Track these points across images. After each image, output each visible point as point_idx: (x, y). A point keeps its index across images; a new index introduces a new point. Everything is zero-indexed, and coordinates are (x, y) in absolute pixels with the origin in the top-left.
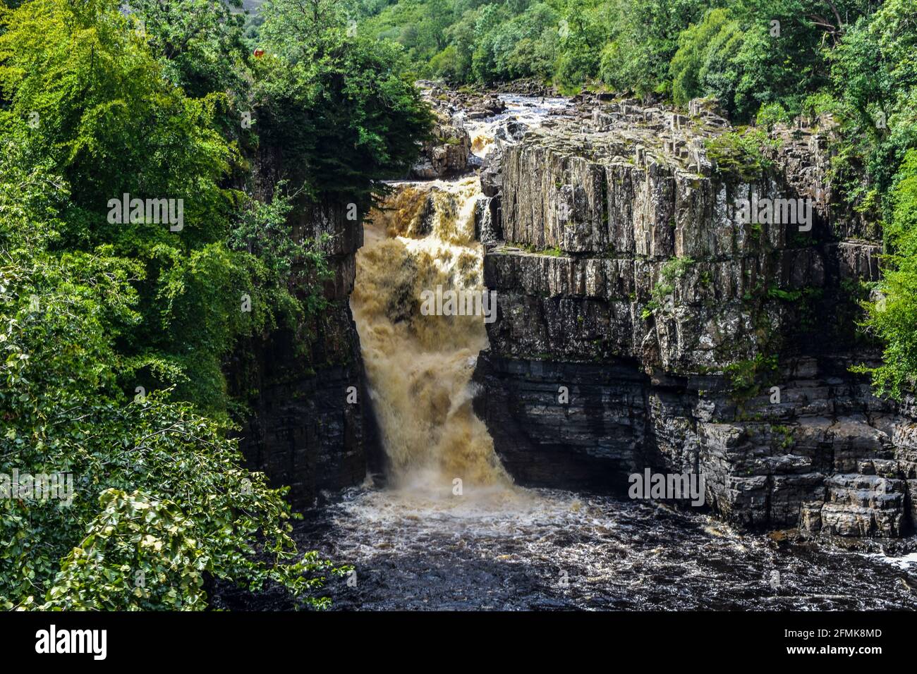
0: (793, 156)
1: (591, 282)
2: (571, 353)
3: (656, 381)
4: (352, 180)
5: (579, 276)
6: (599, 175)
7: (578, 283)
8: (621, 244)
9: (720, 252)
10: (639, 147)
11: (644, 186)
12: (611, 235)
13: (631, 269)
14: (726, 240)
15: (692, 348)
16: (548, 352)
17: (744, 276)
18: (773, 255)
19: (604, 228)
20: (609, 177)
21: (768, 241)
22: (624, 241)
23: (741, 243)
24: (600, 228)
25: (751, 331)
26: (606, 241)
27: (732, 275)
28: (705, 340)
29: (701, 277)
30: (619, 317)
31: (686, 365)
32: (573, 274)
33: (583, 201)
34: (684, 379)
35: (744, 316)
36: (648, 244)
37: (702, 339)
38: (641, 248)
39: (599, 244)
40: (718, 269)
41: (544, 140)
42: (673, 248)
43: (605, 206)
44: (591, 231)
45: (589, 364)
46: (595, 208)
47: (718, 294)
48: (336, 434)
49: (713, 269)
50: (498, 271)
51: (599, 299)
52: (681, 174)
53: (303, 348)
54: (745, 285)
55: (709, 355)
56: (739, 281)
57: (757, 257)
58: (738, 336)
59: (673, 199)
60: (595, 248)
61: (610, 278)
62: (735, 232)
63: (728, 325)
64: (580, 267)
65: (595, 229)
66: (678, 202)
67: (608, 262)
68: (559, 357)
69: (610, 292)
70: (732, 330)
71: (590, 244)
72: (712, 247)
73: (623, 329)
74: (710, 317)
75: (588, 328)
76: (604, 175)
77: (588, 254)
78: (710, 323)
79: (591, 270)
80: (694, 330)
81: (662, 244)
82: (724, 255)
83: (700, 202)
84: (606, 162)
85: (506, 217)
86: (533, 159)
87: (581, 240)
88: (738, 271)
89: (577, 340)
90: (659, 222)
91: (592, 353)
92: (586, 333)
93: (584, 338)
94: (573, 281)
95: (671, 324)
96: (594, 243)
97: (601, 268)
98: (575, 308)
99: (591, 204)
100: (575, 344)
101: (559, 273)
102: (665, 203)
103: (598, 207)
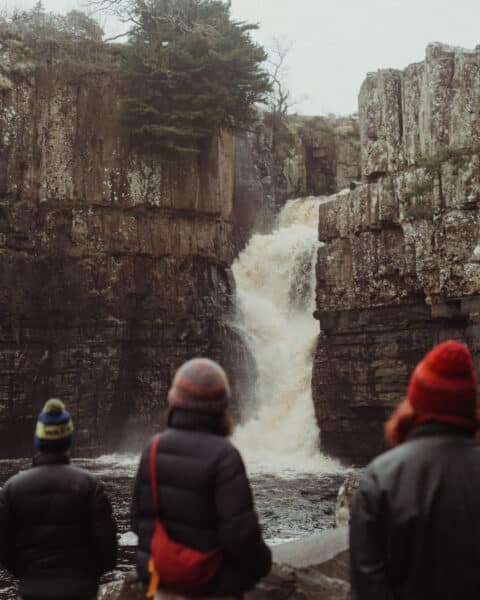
3: (436, 312)
7: (373, 210)
8: (410, 156)
12: (405, 148)
16: (356, 299)
22: (412, 151)
24: (394, 144)
26: (401, 158)
30: (406, 241)
31: (458, 284)
32: (370, 201)
33: (378, 115)
34: (457, 303)
36: (427, 145)
37: (476, 250)
39: (394, 162)
43: (401, 116)
44: (386, 149)
45: (389, 306)
46: (388, 119)
60: (390, 167)
61: (400, 198)
64: (376, 192)
65: (388, 144)
69: (402, 216)
71: (385, 164)
73: (410, 256)
75: (385, 263)
87: (376, 159)
89: (377, 279)
91: (392, 293)
92: (383, 269)
93: (381, 275)
94: (369, 210)
95: (441, 234)
96: (389, 162)
97: (392, 187)
98: (375, 242)
99: (384, 116)
100: (375, 284)
101: (359, 203)
102: (441, 89)
103: (392, 118)
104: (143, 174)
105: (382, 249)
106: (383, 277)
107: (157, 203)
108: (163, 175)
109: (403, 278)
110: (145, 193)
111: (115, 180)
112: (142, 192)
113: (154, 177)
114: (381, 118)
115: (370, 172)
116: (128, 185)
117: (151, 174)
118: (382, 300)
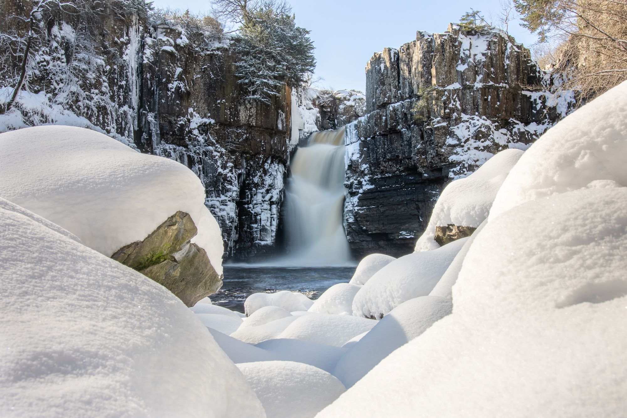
3: (425, 175)
6: (396, 55)
7: (383, 124)
8: (406, 93)
9: (465, 83)
12: (401, 90)
13: (411, 105)
14: (469, 75)
16: (371, 174)
17: (484, 100)
19: (398, 88)
20: (400, 54)
22: (407, 90)
24: (395, 87)
26: (399, 95)
27: (474, 99)
30: (405, 139)
31: (440, 159)
32: (381, 119)
34: (440, 169)
36: (418, 85)
38: (415, 90)
39: (395, 97)
40: (464, 95)
42: (431, 82)
43: (399, 73)
44: (390, 90)
45: (393, 176)
46: (392, 74)
51: (395, 131)
56: (480, 102)
57: (496, 89)
59: (432, 51)
60: (393, 100)
61: (400, 116)
64: (385, 114)
65: (392, 87)
66: (434, 51)
67: (399, 106)
69: (401, 126)
73: (408, 147)
75: (390, 152)
76: (398, 53)
80: (444, 134)
81: (426, 82)
82: (469, 85)
87: (384, 95)
89: (385, 162)
90: (423, 67)
91: (395, 169)
92: (388, 156)
93: (388, 159)
94: (381, 124)
95: (430, 132)
96: (392, 97)
97: (395, 110)
98: (383, 142)
99: (389, 72)
100: (384, 164)
101: (374, 121)
102: (426, 54)
103: (394, 74)
104: (246, 107)
105: (388, 145)
106: (389, 160)
107: (254, 124)
108: (257, 109)
109: (401, 160)
110: (247, 118)
111: (231, 110)
112: (246, 117)
113: (252, 110)
114: (387, 73)
115: (381, 103)
116: (238, 114)
117: (251, 108)
118: (388, 172)
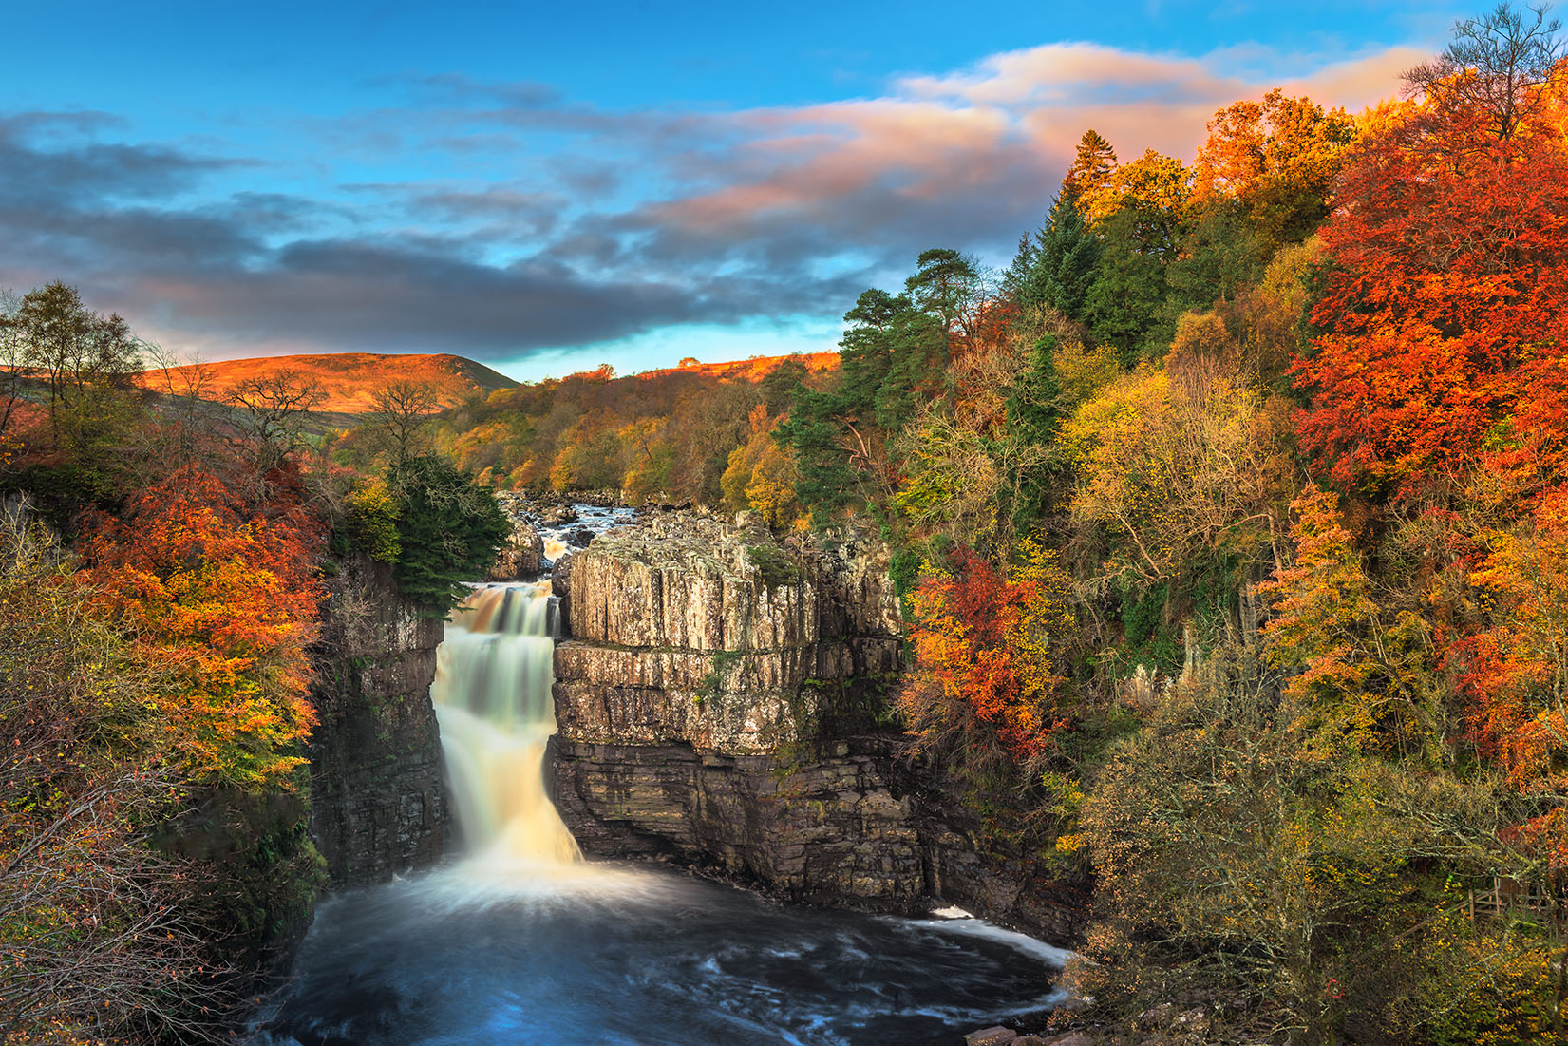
0: (826, 562)
1: (650, 672)
2: (631, 737)
3: (707, 761)
4: (434, 582)
5: (638, 667)
6: (658, 579)
7: (638, 674)
8: (675, 640)
9: (762, 647)
10: (692, 553)
11: (696, 588)
12: (667, 631)
13: (686, 661)
14: (768, 635)
15: (739, 731)
16: (611, 737)
17: (784, 666)
18: (809, 648)
19: (660, 626)
20: (665, 580)
21: (802, 636)
22: (678, 635)
23: (780, 639)
24: (657, 626)
25: (789, 716)
26: (662, 637)
27: (773, 666)
28: (750, 724)
29: (746, 668)
30: (674, 704)
31: (733, 747)
32: (633, 666)
33: (642, 601)
34: (732, 759)
35: (784, 703)
36: (700, 639)
37: (747, 724)
38: (693, 644)
39: (656, 640)
40: (760, 661)
41: (609, 546)
42: (722, 642)
43: (662, 606)
44: (649, 628)
45: (647, 747)
46: (653, 607)
47: (761, 683)
48: (416, 814)
49: (756, 661)
50: (566, 664)
51: (657, 688)
52: (728, 579)
53: (385, 735)
54: (783, 676)
55: (754, 737)
56: (779, 671)
57: (794, 650)
58: (779, 720)
59: (722, 600)
60: (653, 643)
61: (666, 669)
62: (775, 629)
63: (770, 710)
64: (639, 660)
65: (652, 626)
66: (725, 602)
67: (665, 656)
68: (621, 740)
69: (666, 683)
70: (773, 717)
71: (648, 638)
72: (755, 642)
73: (677, 715)
74: (754, 704)
75: (646, 715)
76: (660, 577)
77: (647, 648)
78: (754, 709)
79: (649, 663)
80: (740, 716)
81: (712, 640)
82: (766, 649)
83: (745, 602)
84: (661, 566)
85: (574, 615)
86: (597, 563)
87: (641, 635)
88: (778, 663)
89: (637, 726)
90: (709, 619)
91: (651, 737)
92: (645, 719)
97: (658, 661)
100: (635, 729)
102: (714, 603)
103: (656, 606)
104: (406, 623)
105: (643, 704)
107: (413, 646)
109: (662, 728)
111: (390, 633)
112: (406, 639)
113: (413, 624)
116: (397, 635)
117: (411, 622)
118: (640, 740)
